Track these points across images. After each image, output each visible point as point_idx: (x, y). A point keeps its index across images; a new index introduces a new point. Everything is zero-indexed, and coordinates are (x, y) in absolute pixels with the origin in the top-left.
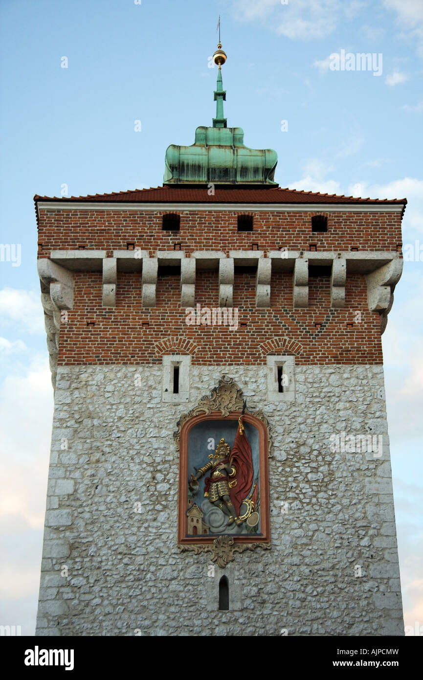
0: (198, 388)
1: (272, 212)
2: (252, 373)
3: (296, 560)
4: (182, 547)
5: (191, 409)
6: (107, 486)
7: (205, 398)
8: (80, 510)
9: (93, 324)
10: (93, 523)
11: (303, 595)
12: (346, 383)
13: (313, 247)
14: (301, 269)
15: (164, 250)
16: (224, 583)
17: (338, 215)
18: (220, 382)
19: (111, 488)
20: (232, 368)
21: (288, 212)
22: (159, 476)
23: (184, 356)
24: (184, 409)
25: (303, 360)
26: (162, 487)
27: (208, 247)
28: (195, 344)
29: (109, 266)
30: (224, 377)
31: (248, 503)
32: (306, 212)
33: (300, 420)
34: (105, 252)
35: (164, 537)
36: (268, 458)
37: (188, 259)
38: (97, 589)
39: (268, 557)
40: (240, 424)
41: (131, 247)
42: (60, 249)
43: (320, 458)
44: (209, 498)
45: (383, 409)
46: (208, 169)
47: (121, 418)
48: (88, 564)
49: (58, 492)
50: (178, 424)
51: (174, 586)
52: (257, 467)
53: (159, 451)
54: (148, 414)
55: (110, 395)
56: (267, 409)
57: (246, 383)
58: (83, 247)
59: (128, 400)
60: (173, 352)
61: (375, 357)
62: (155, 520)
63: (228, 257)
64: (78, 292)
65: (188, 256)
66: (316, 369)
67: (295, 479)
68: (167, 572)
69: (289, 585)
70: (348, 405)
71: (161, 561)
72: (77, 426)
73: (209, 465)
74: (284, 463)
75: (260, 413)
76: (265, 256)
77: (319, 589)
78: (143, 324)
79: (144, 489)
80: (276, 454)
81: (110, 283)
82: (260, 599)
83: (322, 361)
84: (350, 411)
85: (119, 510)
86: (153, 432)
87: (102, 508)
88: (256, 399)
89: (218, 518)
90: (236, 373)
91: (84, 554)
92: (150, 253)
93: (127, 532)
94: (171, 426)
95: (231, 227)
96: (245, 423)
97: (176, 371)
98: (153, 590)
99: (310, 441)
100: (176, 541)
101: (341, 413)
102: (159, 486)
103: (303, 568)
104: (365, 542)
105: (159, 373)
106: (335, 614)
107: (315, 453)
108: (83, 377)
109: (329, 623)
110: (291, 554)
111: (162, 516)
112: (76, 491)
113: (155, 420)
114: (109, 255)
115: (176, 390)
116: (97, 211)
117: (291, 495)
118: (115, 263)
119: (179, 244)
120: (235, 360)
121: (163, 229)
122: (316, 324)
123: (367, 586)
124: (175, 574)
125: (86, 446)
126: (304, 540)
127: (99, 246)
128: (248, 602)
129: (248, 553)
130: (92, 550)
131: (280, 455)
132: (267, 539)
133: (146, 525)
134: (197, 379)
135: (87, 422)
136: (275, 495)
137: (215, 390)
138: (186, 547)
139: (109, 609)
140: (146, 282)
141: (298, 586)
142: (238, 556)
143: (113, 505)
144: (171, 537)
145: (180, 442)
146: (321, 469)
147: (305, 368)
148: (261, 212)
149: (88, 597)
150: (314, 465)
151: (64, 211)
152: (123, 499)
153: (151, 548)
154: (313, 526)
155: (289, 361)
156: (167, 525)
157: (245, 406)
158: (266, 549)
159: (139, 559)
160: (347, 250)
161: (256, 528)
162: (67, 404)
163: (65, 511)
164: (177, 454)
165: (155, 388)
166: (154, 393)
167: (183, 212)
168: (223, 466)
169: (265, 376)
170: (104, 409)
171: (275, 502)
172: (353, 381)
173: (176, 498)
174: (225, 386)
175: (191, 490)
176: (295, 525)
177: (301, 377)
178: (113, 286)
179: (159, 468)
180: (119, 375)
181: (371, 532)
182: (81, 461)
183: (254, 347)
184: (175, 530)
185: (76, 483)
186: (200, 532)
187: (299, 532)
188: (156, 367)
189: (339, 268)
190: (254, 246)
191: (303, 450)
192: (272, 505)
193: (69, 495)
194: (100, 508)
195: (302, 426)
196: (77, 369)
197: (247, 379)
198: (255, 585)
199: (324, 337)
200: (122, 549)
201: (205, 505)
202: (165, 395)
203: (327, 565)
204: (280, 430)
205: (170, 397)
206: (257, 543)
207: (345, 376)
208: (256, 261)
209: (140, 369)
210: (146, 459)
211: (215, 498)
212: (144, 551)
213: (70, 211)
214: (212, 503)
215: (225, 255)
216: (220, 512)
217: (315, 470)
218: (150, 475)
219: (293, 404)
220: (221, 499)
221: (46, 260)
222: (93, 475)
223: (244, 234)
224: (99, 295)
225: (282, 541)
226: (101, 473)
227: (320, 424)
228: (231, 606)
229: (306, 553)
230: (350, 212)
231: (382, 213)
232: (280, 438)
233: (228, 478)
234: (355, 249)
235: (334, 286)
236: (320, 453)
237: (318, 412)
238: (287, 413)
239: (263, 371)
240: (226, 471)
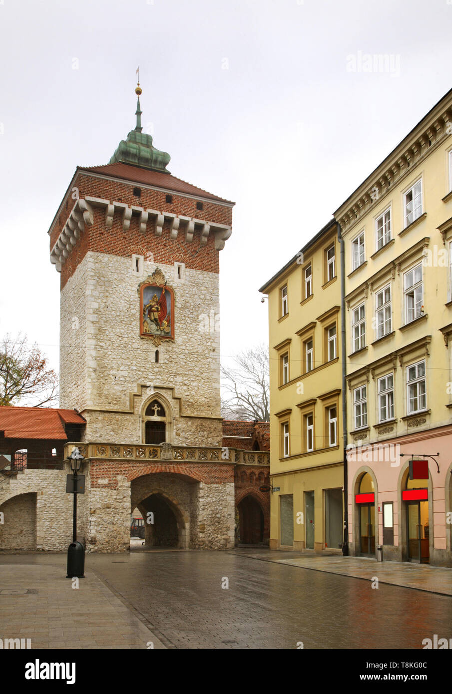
0: (147, 271)
1: (180, 196)
2: (168, 268)
3: (184, 347)
4: (142, 337)
5: (144, 280)
6: (111, 307)
7: (149, 276)
8: (102, 316)
9: (102, 233)
10: (106, 322)
11: (185, 361)
12: (205, 279)
13: (197, 217)
14: (192, 226)
15: (134, 205)
16: (157, 352)
17: (208, 203)
18: (156, 271)
19: (113, 309)
20: (160, 264)
21: (187, 198)
22: (131, 306)
23: (141, 256)
24: (142, 280)
25: (189, 266)
26: (133, 311)
27: (153, 208)
28: (145, 251)
29: (111, 208)
30: (158, 268)
31: (165, 323)
32: (194, 199)
33: (187, 292)
34: (109, 201)
35: (134, 331)
36: (173, 306)
37: (145, 212)
38: (110, 348)
39: (174, 345)
40: (164, 290)
41: (120, 201)
42: (89, 196)
43: (194, 309)
44: (150, 318)
45: (218, 292)
46: (139, 157)
47: (116, 279)
48: (106, 338)
49: (92, 307)
50: (139, 286)
51: (139, 351)
52: (169, 309)
53: (132, 296)
54: (127, 279)
55: (110, 268)
56: (174, 285)
57: (166, 272)
58: (99, 197)
59: (118, 271)
60: (136, 253)
61: (216, 270)
62: (131, 324)
63: (162, 214)
64: (95, 218)
65: (145, 210)
66: (194, 271)
67: (184, 316)
68: (136, 345)
69: (182, 357)
70: (205, 288)
71: (134, 341)
72: (98, 279)
73: (150, 304)
74: (180, 308)
75: (171, 286)
76: (177, 217)
77: (192, 359)
78: (124, 238)
79: (126, 311)
80: (177, 304)
81: (110, 216)
82: (170, 360)
83: (196, 268)
84: (205, 292)
85: (117, 318)
86: (130, 288)
87: (110, 316)
88: (170, 280)
89: (154, 327)
90: (163, 267)
91: (104, 334)
92: (129, 206)
93: (120, 328)
94: (136, 286)
95: (163, 200)
96: (165, 290)
97: (137, 261)
98: (131, 352)
99: (191, 301)
100: (139, 334)
101: (202, 292)
102: (132, 311)
103: (186, 351)
104: (209, 344)
105: (130, 262)
106: (197, 369)
107: (192, 306)
108: (100, 257)
109: (194, 371)
110: (182, 345)
111: (134, 323)
112: (99, 307)
113: (130, 282)
114: (111, 203)
115: (137, 271)
116: (105, 180)
117: (183, 322)
118: (114, 208)
119: (141, 204)
120: (162, 261)
121: (134, 195)
122: (194, 251)
123: (210, 360)
124: (139, 347)
125: (102, 289)
126: (187, 340)
127: (106, 198)
128: (166, 361)
129: (166, 343)
130: (107, 332)
131: (178, 305)
132: (173, 339)
133: (127, 326)
134: (146, 267)
135: (102, 278)
136: (177, 321)
137: (154, 273)
138: (143, 337)
139: (114, 357)
140: (126, 219)
141: (184, 357)
142: (162, 343)
143: (114, 316)
144: (137, 332)
145: (140, 294)
146: (194, 313)
147: (189, 269)
148: (176, 195)
149: (106, 351)
150: (192, 311)
151: (90, 176)
152: (118, 314)
153: (130, 335)
154: (190, 336)
155: (183, 265)
156: (135, 327)
157: (166, 283)
158: (173, 342)
159: (126, 339)
160: (210, 221)
161: (168, 333)
162: (93, 269)
163: (96, 315)
164: (139, 299)
165: (129, 268)
166: (129, 270)
167: (142, 188)
168: (156, 306)
169: (173, 271)
170: (109, 274)
171: (177, 324)
172: (208, 279)
173: (139, 317)
174: (157, 273)
175: (144, 314)
176: (184, 334)
177: (187, 273)
178: (112, 218)
179: (132, 303)
180: (114, 259)
181: (211, 340)
182: (101, 295)
183: (169, 257)
184: (139, 329)
185: (99, 305)
186: (147, 332)
187: (185, 337)
188: (129, 259)
189: (207, 229)
190: (173, 211)
191: (188, 305)
192: (175, 325)
193: (97, 309)
194: (109, 316)
195: (188, 295)
196: (96, 254)
197: (166, 271)
198: (169, 355)
199: (197, 257)
200: (119, 334)
201: (148, 320)
202: (133, 272)
203: (195, 351)
204: (179, 294)
205: (135, 273)
206: (170, 339)
207: (205, 276)
208: (173, 218)
209: (123, 258)
210: (126, 299)
211: (153, 319)
212: (127, 336)
213: (92, 177)
214: (151, 321)
215: (160, 213)
216: (154, 324)
217: (192, 313)
218: (128, 306)
219: (184, 285)
220: (155, 319)
221: (83, 200)
222: (105, 302)
223: (169, 204)
224: (104, 220)
225: (179, 338)
226: (109, 302)
227: (194, 295)
228: (160, 361)
229: (187, 345)
230: (212, 203)
231: (225, 206)
232: (179, 298)
233: (158, 311)
234: (213, 221)
235: (203, 236)
236: (194, 307)
237: (194, 290)
238: (182, 288)
239: (172, 268)
240: (157, 308)
